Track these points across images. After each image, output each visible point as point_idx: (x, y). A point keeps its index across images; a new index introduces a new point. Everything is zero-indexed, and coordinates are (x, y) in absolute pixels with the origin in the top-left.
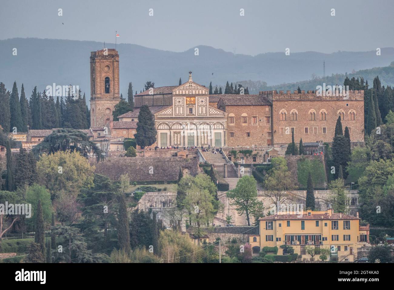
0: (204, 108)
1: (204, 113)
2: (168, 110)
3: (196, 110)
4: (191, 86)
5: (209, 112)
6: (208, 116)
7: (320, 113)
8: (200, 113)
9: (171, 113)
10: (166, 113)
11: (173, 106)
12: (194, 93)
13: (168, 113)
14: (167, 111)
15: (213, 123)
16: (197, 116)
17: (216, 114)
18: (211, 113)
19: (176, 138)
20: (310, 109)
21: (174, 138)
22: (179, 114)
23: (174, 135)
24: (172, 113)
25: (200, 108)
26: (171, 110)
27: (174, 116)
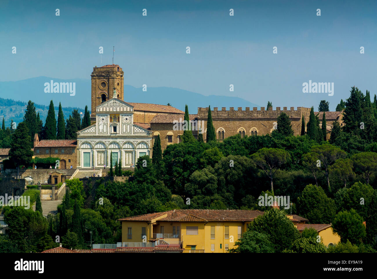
0: (128, 126)
1: (128, 131)
2: (91, 128)
3: (120, 128)
4: (116, 102)
5: (134, 131)
6: (132, 135)
7: (250, 132)
8: (124, 131)
9: (94, 131)
10: (89, 131)
11: (97, 124)
12: (118, 110)
13: (91, 131)
14: (90, 130)
15: (137, 142)
16: (121, 134)
17: (141, 132)
18: (135, 131)
19: (99, 158)
20: (239, 127)
21: (98, 157)
22: (103, 133)
23: (98, 155)
24: (96, 131)
25: (124, 126)
26: (94, 128)
27: (97, 135)
